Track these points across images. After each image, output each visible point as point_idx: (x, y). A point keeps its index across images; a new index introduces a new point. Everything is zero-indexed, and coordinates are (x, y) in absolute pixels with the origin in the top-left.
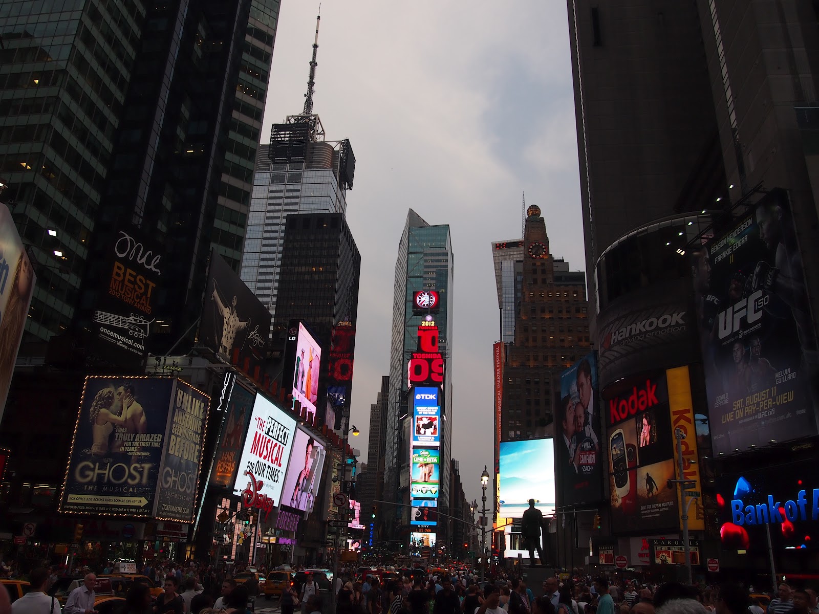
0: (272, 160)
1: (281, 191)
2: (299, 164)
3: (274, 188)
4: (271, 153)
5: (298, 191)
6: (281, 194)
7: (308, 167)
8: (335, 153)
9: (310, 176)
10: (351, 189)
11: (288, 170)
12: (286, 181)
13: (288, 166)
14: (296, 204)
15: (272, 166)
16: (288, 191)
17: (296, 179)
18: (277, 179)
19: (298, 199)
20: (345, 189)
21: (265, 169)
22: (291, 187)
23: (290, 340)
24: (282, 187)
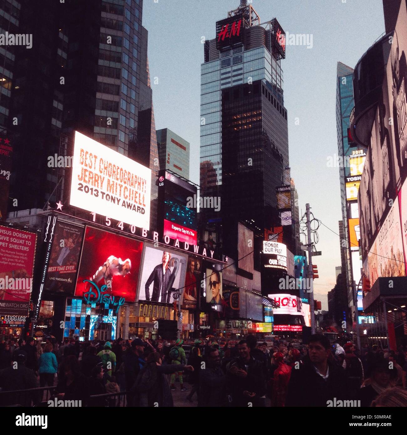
0: (220, 50)
1: (229, 72)
2: (239, 48)
3: (223, 71)
4: (218, 44)
5: (241, 69)
6: (230, 75)
7: (247, 49)
8: (266, 33)
9: (248, 55)
10: (284, 58)
11: (232, 54)
12: (232, 63)
13: (232, 51)
14: (241, 79)
15: (220, 55)
16: (234, 71)
17: (239, 60)
18: (225, 64)
19: (242, 76)
20: (280, 59)
21: (217, 58)
22: (235, 68)
23: (160, 185)
24: (229, 69)
